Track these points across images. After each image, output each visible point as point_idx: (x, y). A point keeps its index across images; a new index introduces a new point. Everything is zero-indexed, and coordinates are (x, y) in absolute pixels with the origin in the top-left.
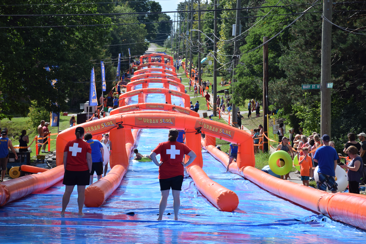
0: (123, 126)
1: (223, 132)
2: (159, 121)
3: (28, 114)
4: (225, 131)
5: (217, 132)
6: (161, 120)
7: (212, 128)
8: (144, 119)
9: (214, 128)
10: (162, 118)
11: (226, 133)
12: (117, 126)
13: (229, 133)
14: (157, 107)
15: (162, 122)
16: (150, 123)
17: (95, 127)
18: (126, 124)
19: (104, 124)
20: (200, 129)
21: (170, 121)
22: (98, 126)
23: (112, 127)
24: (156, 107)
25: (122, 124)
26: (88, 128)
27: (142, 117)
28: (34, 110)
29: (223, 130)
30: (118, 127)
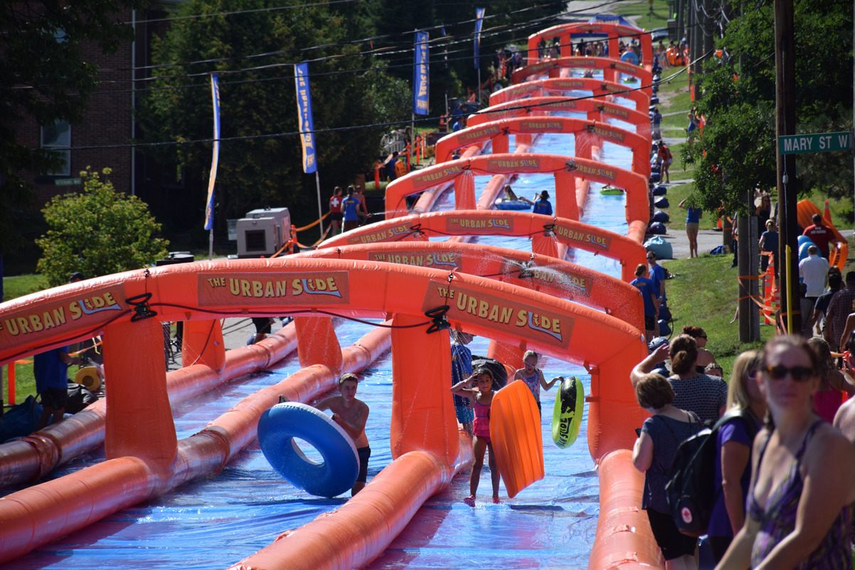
0: (153, 308)
1: (530, 322)
2: (289, 287)
3: (39, 264)
4: (539, 319)
5: (507, 321)
6: (295, 283)
7: (487, 307)
8: (231, 280)
9: (496, 308)
10: (300, 276)
11: (543, 325)
12: (130, 311)
13: (555, 326)
14: (487, 224)
15: (300, 291)
16: (256, 295)
17: (46, 315)
18: (163, 301)
19: (81, 302)
20: (444, 313)
21: (330, 285)
22: (55, 311)
23: (111, 314)
24: (483, 224)
25: (151, 301)
26: (20, 320)
27: (222, 276)
28: (60, 249)
29: (530, 314)
30: (134, 313)
